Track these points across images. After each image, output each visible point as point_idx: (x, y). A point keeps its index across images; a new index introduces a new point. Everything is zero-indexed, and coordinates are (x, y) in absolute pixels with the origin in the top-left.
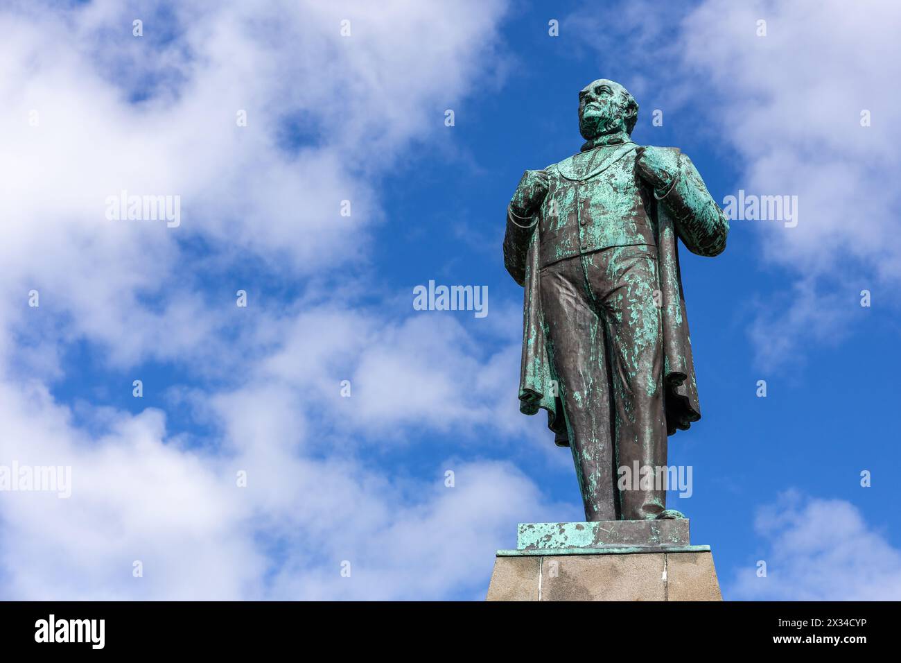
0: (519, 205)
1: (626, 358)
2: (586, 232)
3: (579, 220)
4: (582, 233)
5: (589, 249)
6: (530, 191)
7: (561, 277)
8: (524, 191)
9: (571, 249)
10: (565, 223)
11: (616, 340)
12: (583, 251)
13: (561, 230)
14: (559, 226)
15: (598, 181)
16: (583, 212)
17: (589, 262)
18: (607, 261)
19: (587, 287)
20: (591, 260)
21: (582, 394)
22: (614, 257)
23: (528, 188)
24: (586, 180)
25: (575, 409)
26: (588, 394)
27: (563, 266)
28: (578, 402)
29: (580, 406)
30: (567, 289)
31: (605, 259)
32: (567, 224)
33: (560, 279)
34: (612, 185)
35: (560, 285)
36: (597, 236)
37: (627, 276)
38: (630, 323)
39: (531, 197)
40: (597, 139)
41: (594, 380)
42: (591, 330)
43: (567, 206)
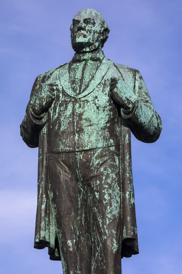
0: (36, 108)
1: (101, 225)
2: (79, 137)
3: (75, 128)
4: (76, 138)
5: (81, 149)
6: (43, 100)
7: (62, 163)
8: (40, 100)
9: (69, 147)
10: (66, 128)
11: (94, 210)
12: (77, 150)
13: (63, 132)
14: (62, 129)
15: (88, 101)
16: (77, 123)
17: (80, 157)
18: (91, 157)
19: (78, 172)
20: (81, 156)
21: (72, 242)
22: (96, 155)
23: (43, 98)
24: (79, 99)
25: (68, 251)
26: (76, 242)
27: (63, 156)
28: (70, 247)
29: (71, 249)
30: (66, 171)
31: (90, 156)
32: (67, 129)
33: (61, 164)
34: (96, 104)
35: (62, 168)
36: (86, 141)
37: (103, 168)
38: (104, 202)
39: (44, 104)
40: (84, 55)
41: (79, 232)
42: (79, 199)
43: (68, 116)
